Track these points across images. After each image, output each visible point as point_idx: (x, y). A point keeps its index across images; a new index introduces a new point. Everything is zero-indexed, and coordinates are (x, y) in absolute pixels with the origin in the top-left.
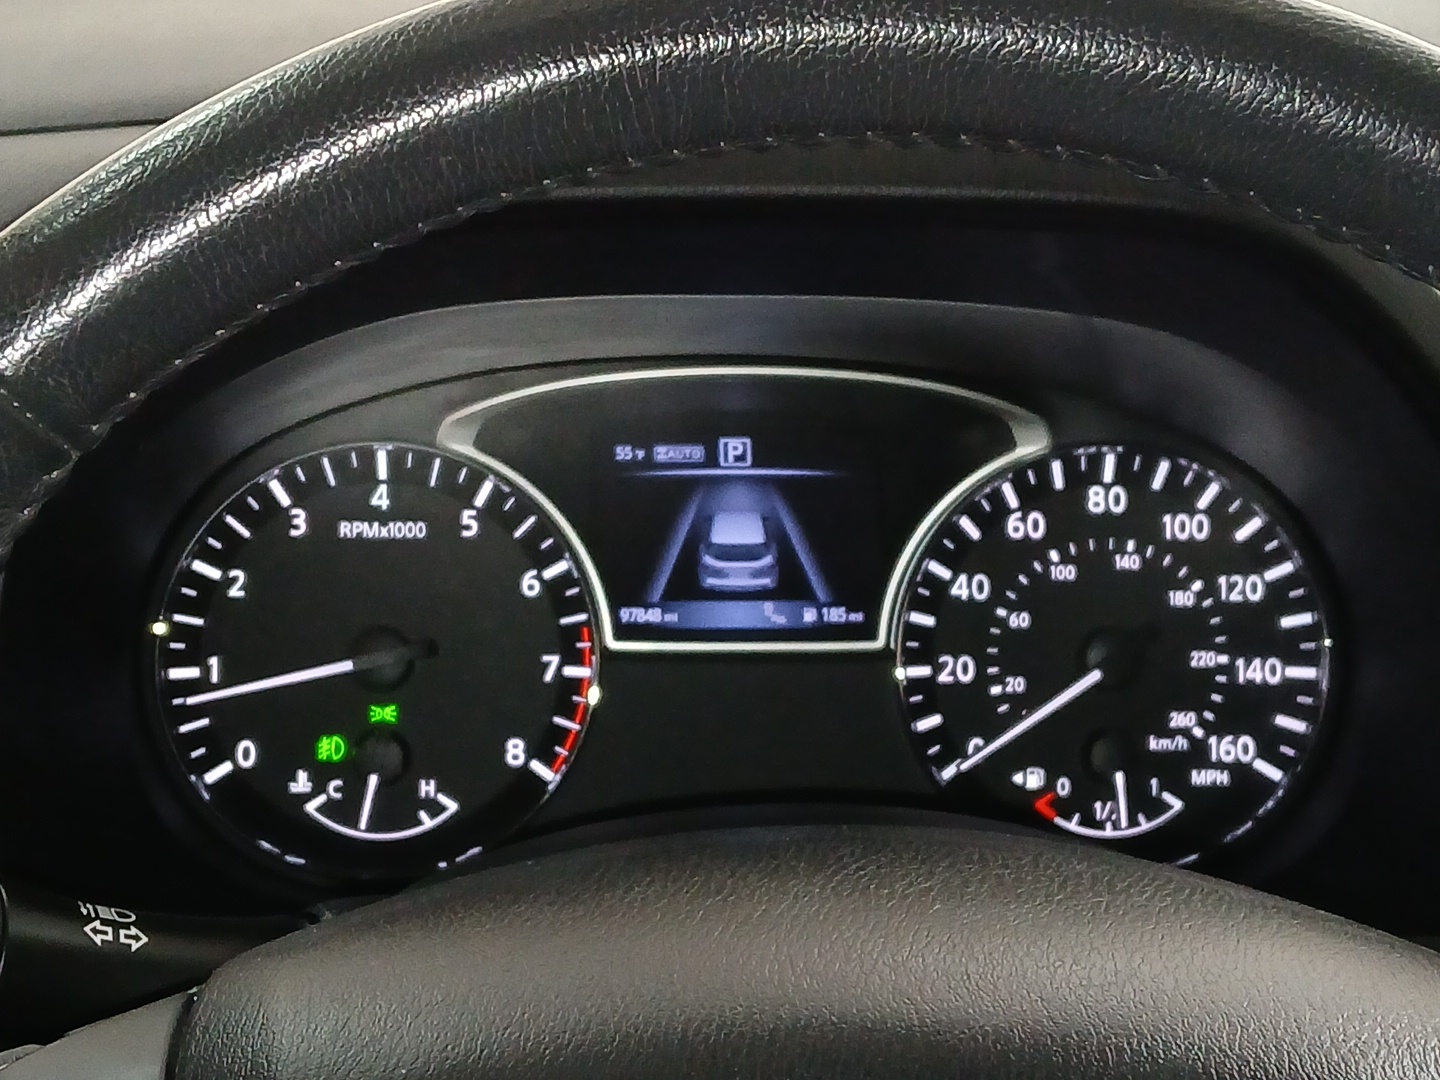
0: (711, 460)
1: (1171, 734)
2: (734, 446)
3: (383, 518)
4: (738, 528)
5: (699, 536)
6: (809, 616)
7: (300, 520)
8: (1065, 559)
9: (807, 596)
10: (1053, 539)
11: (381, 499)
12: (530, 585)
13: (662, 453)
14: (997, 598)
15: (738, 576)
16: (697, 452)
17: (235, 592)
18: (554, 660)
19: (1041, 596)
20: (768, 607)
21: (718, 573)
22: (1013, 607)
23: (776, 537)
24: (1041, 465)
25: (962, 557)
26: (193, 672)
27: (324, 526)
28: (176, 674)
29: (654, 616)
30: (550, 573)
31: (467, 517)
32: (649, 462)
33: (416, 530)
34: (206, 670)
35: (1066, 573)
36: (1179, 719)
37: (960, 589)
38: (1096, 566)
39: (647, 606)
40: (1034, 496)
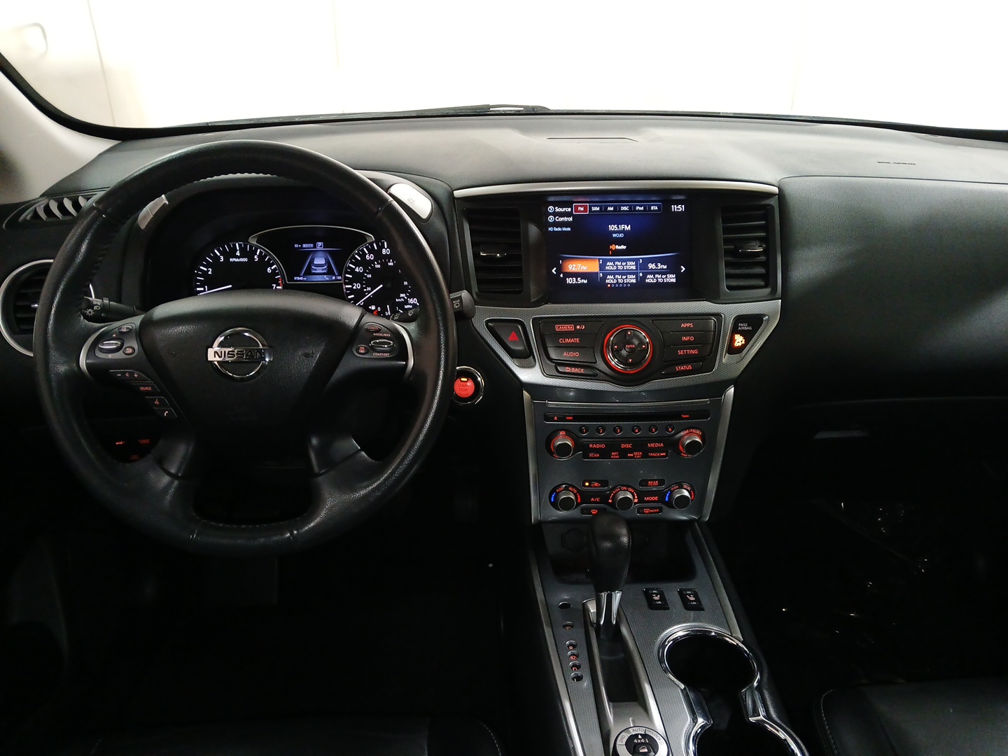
0: (315, 247)
1: (400, 298)
2: (320, 244)
3: (239, 257)
4: (319, 260)
5: (312, 262)
6: (334, 278)
7: (222, 258)
8: (378, 264)
9: (334, 274)
10: (376, 259)
11: (238, 254)
12: (269, 270)
13: (304, 246)
14: (364, 272)
15: (319, 270)
16: (312, 245)
17: (210, 273)
18: (275, 285)
19: (373, 271)
20: (325, 276)
21: (316, 270)
22: (368, 273)
23: (328, 262)
24: (371, 244)
25: (357, 264)
26: (202, 289)
27: (227, 259)
28: (198, 289)
29: (301, 278)
30: (273, 268)
31: (256, 257)
32: (302, 248)
33: (245, 260)
34: (205, 289)
35: (379, 266)
36: (402, 295)
37: (357, 270)
38: (384, 265)
39: (300, 277)
40: (371, 251)
